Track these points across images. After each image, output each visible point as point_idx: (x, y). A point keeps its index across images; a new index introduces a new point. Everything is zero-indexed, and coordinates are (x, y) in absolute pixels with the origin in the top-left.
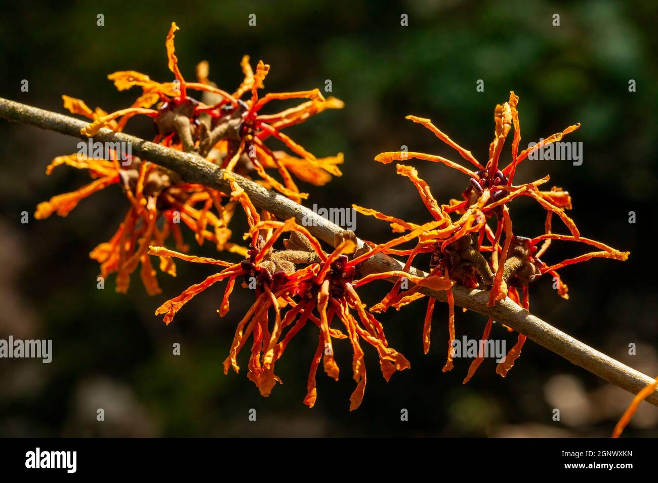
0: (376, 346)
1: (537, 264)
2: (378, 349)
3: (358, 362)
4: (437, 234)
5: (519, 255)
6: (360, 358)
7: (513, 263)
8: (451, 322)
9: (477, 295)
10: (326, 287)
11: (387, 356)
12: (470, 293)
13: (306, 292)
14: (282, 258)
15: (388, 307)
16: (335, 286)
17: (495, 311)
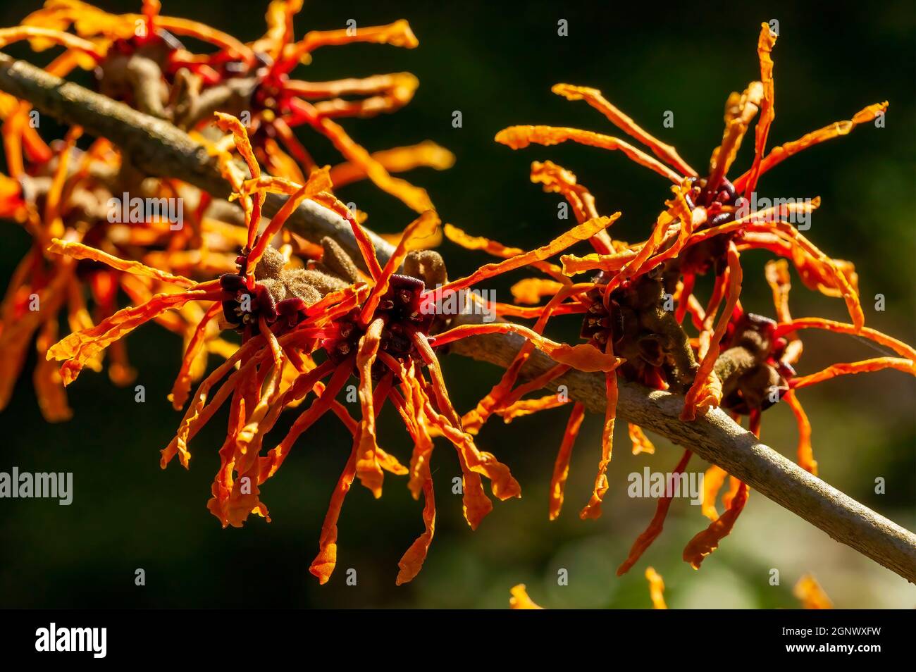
0: (460, 446)
1: (783, 371)
2: (463, 451)
3: (421, 459)
4: (598, 260)
5: (750, 346)
6: (425, 453)
7: (739, 356)
8: (607, 428)
9: (663, 399)
10: (376, 329)
11: (479, 466)
12: (649, 393)
13: (340, 341)
14: (300, 280)
15: (491, 413)
16: (395, 333)
17: (695, 431)
